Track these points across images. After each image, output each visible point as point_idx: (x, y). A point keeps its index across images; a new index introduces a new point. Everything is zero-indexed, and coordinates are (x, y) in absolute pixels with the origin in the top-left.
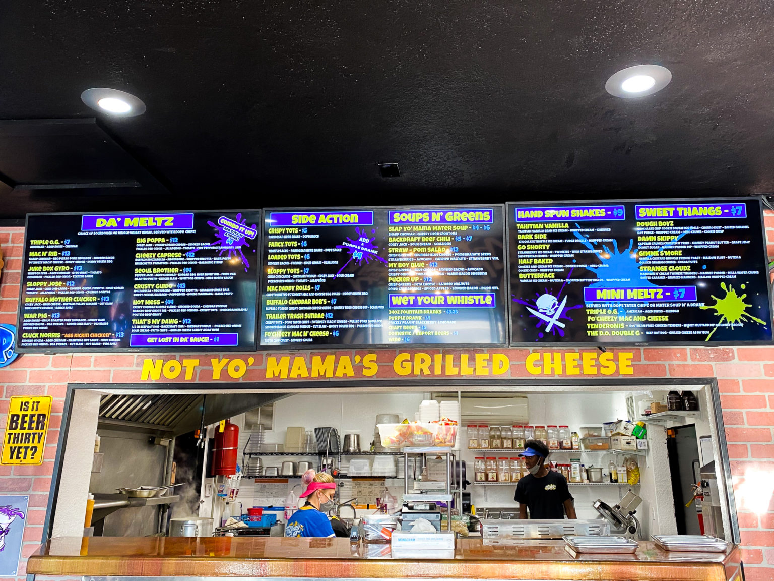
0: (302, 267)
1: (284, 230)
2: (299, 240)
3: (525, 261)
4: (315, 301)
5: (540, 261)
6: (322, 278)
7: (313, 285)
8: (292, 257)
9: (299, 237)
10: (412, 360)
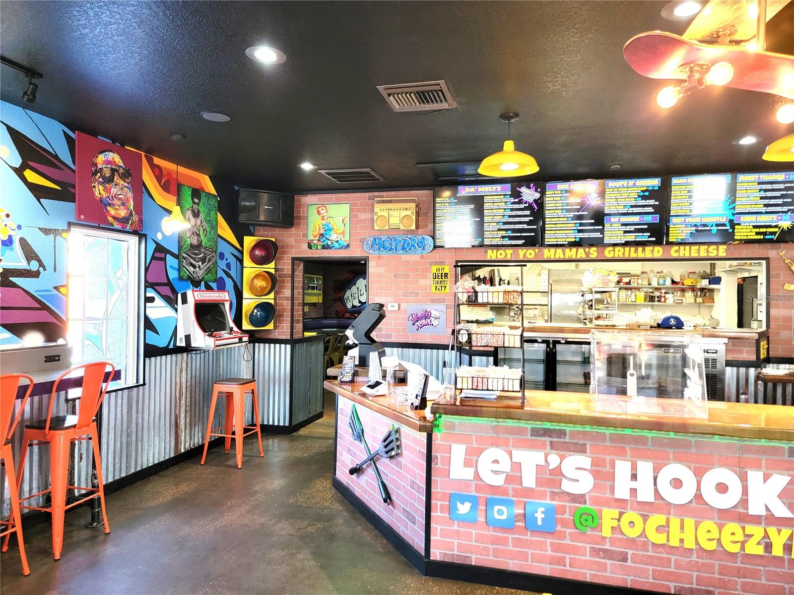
0: (562, 210)
1: (553, 192)
2: (561, 197)
3: (675, 205)
4: (568, 225)
5: (683, 204)
6: (572, 214)
7: (567, 218)
8: (557, 205)
9: (561, 195)
10: (614, 250)
